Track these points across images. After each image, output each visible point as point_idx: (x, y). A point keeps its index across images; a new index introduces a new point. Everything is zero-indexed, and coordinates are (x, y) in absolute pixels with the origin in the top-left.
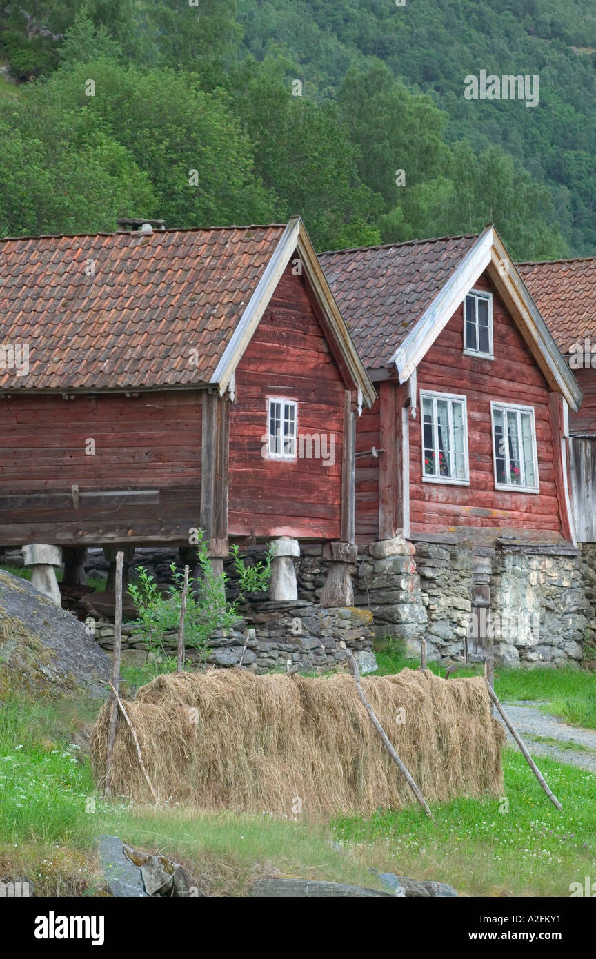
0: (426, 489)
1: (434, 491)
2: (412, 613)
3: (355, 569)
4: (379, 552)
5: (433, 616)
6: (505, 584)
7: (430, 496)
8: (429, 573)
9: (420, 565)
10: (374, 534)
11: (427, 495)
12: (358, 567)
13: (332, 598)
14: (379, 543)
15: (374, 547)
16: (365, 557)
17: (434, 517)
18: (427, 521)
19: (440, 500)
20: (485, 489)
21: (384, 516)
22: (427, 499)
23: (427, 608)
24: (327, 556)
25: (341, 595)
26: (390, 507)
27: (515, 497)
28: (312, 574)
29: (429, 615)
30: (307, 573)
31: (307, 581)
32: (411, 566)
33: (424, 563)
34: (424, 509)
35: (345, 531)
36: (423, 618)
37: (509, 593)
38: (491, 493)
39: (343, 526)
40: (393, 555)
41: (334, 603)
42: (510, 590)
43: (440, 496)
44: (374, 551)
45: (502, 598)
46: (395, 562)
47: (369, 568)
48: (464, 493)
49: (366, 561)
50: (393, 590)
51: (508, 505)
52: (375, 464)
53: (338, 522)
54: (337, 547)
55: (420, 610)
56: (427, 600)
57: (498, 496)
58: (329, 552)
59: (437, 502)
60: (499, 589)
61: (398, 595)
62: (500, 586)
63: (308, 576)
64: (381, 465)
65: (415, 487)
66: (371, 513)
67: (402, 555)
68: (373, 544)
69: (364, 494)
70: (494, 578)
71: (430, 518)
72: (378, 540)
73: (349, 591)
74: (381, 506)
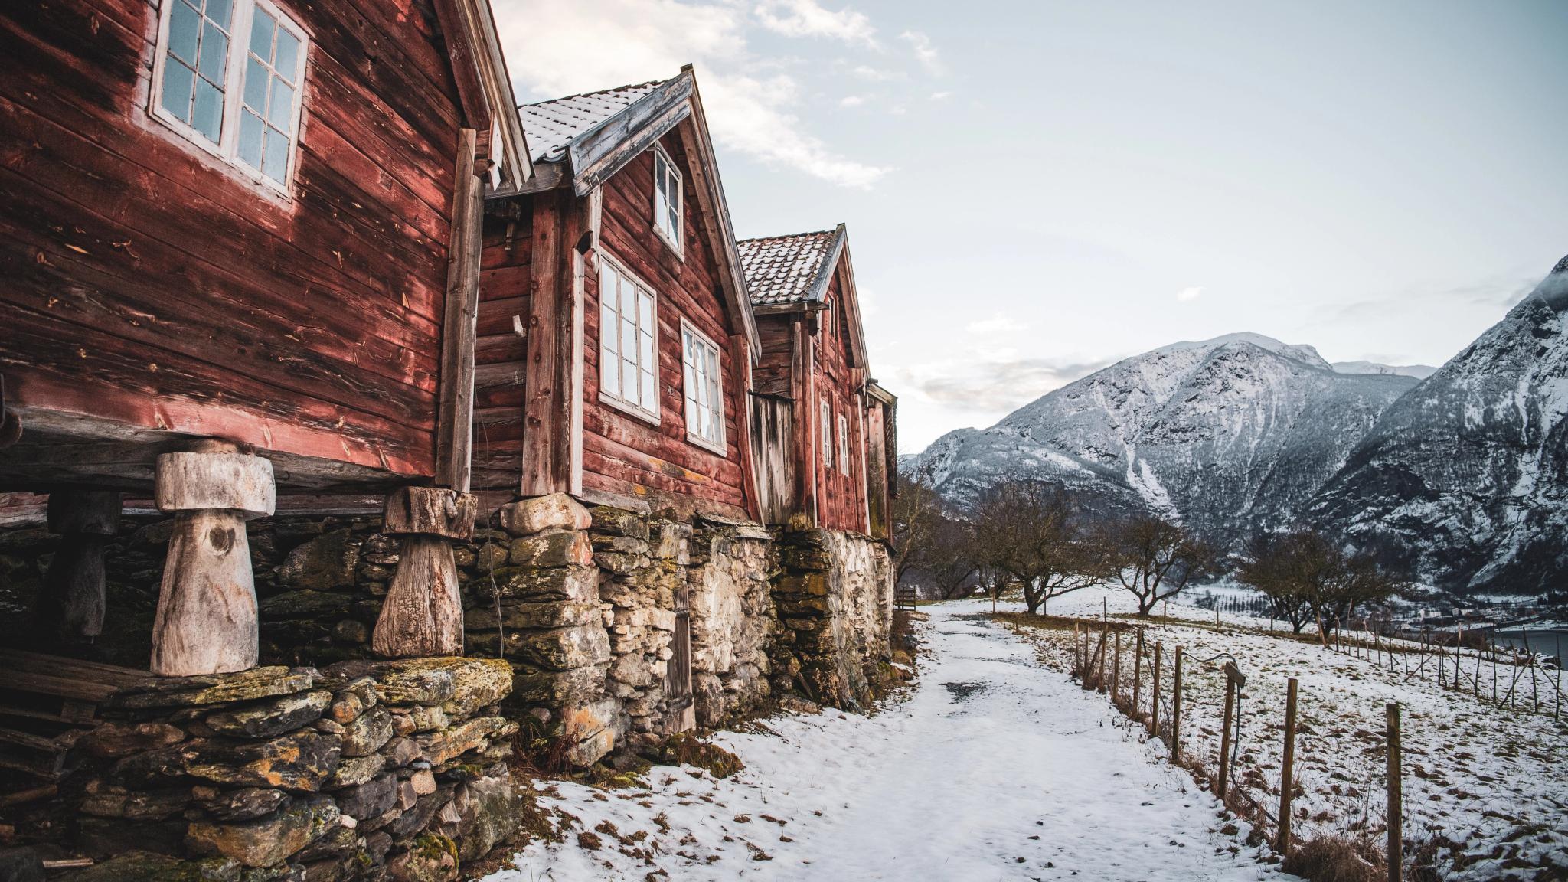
0: (603, 415)
1: (616, 422)
2: (586, 647)
3: (471, 557)
4: (522, 520)
5: (621, 647)
6: (707, 579)
7: (610, 430)
8: (615, 562)
9: (599, 548)
10: (512, 487)
11: (606, 426)
12: (476, 552)
13: (405, 634)
14: (521, 504)
15: (510, 512)
16: (489, 532)
17: (617, 466)
18: (605, 471)
19: (623, 439)
20: (675, 438)
21: (534, 453)
22: (605, 433)
23: (611, 631)
24: (395, 522)
25: (428, 627)
26: (546, 430)
27: (706, 457)
28: (382, 566)
29: (614, 643)
30: (374, 564)
31: (372, 580)
32: (582, 553)
33: (610, 545)
34: (601, 449)
35: (447, 459)
36: (603, 654)
37: (713, 594)
38: (683, 446)
39: (442, 449)
40: (551, 527)
41: (408, 646)
42: (714, 589)
43: (624, 432)
44: (510, 522)
45: (703, 601)
46: (554, 540)
47: (500, 553)
48: (653, 437)
49: (495, 541)
50: (550, 600)
51: (700, 467)
52: (518, 353)
53: (427, 436)
54: (422, 498)
55: (598, 637)
56: (610, 615)
57: (690, 452)
58: (403, 512)
59: (618, 442)
60: (699, 588)
61: (559, 612)
62: (702, 584)
63: (376, 569)
64: (531, 352)
65: (588, 407)
66: (507, 446)
67: (567, 527)
68: (508, 505)
69: (495, 410)
70: (693, 571)
71: (611, 467)
72: (518, 498)
73: (452, 609)
74: (528, 430)
